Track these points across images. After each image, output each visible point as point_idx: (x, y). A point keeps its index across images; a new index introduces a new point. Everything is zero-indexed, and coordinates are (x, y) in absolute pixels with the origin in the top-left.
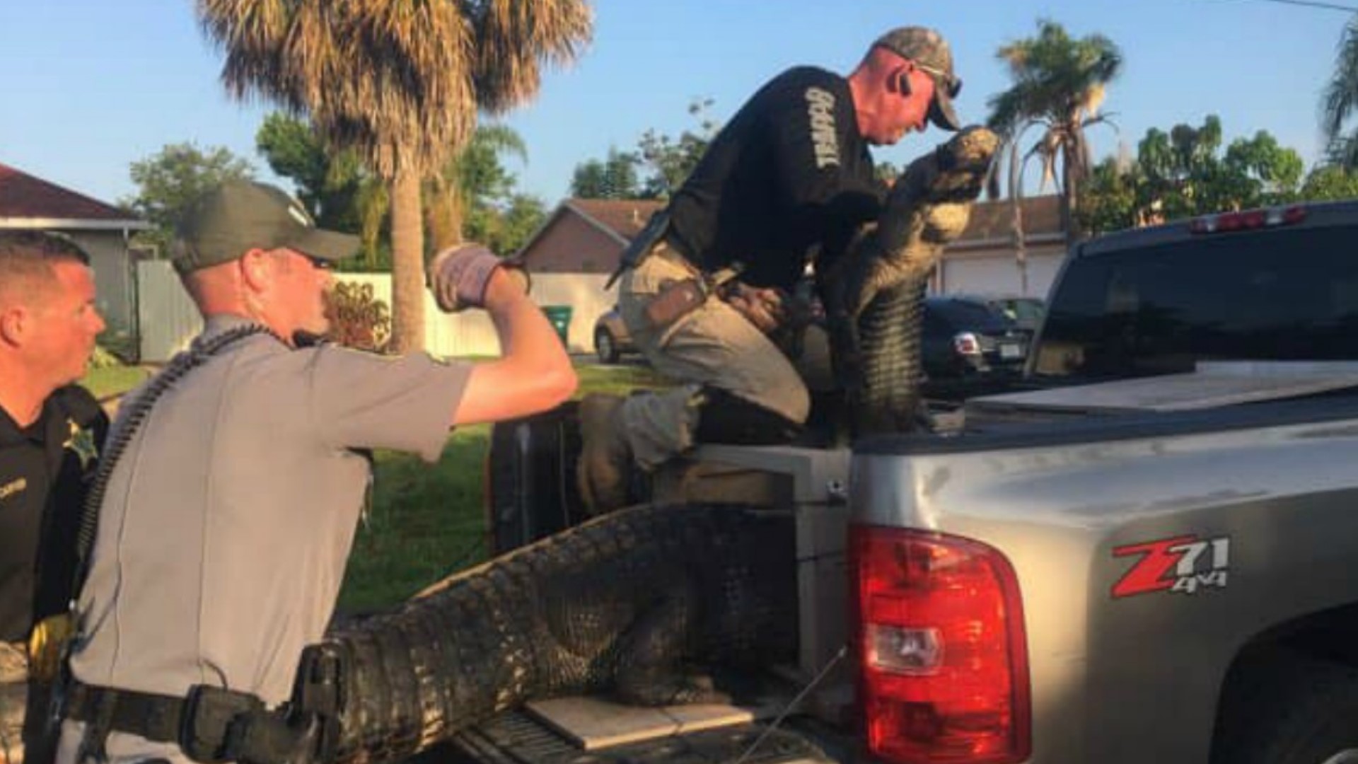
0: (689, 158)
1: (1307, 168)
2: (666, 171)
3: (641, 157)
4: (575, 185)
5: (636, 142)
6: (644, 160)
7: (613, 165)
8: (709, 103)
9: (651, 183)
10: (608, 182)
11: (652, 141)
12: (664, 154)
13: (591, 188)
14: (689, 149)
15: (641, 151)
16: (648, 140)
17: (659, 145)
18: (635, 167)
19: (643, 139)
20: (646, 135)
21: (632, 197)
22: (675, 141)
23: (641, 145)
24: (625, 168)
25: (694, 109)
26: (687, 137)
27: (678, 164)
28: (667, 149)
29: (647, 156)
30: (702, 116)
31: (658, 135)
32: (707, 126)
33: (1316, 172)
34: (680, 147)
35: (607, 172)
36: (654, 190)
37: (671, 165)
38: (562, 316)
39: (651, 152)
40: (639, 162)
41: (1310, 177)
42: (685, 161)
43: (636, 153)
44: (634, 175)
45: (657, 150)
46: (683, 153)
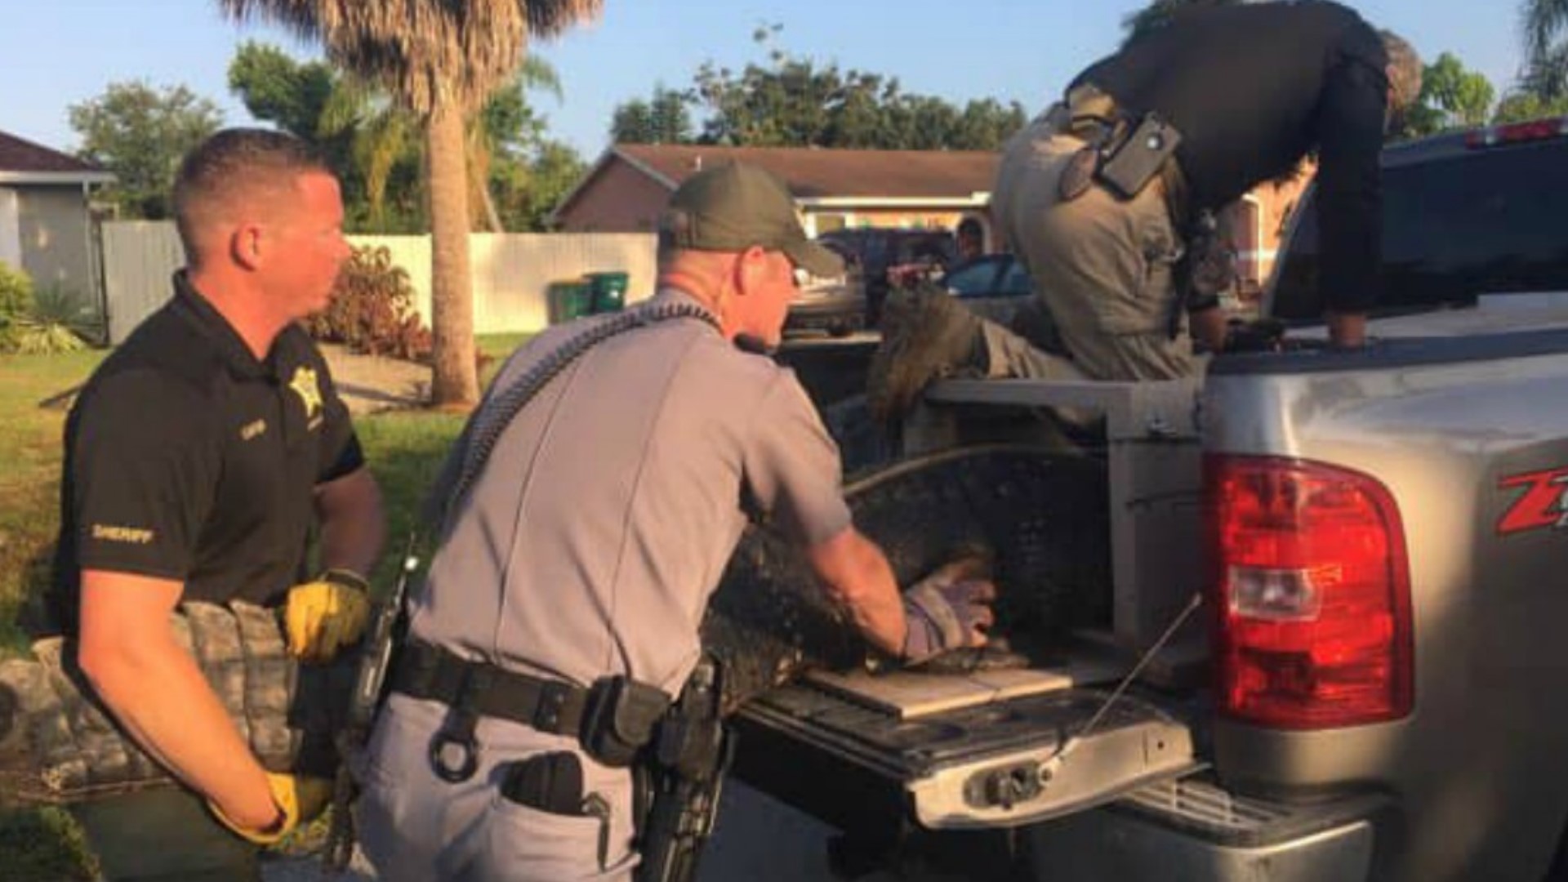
0: (755, 95)
1: (1497, 97)
2: (728, 113)
3: (697, 93)
4: (613, 131)
5: (691, 76)
6: (702, 99)
7: (660, 106)
8: (778, 28)
9: (709, 125)
10: (654, 127)
11: (710, 75)
12: (725, 90)
13: (635, 133)
14: (755, 84)
15: (697, 87)
16: (705, 75)
17: (718, 80)
18: (688, 106)
19: (699, 73)
20: (703, 68)
21: (687, 142)
22: (737, 75)
23: (697, 79)
24: (675, 109)
25: (759, 36)
26: (751, 70)
27: (742, 101)
28: (728, 85)
29: (704, 92)
30: (769, 44)
31: (716, 68)
32: (776, 56)
33: (1509, 102)
34: (744, 82)
35: (654, 113)
36: (713, 133)
37: (734, 104)
38: (615, 283)
39: (709, 88)
40: (695, 100)
41: (1501, 106)
42: (751, 99)
43: (692, 90)
44: (685, 117)
45: (717, 87)
46: (748, 89)
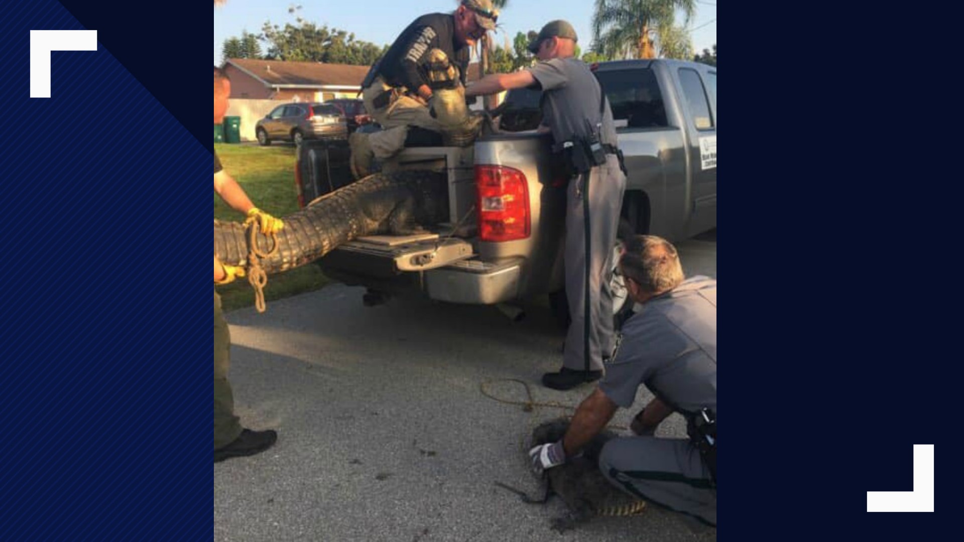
0: (290, 38)
2: (279, 45)
3: (264, 36)
4: (224, 52)
5: (260, 28)
6: (266, 38)
7: (246, 40)
8: (299, 7)
9: (270, 51)
10: (244, 51)
11: (270, 28)
12: (277, 35)
13: (235, 53)
14: (290, 33)
15: (264, 33)
16: (267, 27)
17: (273, 30)
18: (259, 42)
19: (264, 26)
20: (266, 24)
21: (260, 58)
22: (282, 28)
23: (263, 29)
24: (253, 42)
25: (291, 11)
26: (288, 26)
27: (284, 41)
28: (278, 33)
29: (267, 36)
30: (297, 14)
31: (272, 25)
32: (299, 20)
34: (285, 32)
35: (243, 44)
36: (272, 55)
37: (281, 41)
38: (235, 121)
39: (269, 33)
40: (263, 39)
42: (288, 39)
43: (261, 34)
44: (258, 46)
45: (273, 33)
46: (287, 35)
